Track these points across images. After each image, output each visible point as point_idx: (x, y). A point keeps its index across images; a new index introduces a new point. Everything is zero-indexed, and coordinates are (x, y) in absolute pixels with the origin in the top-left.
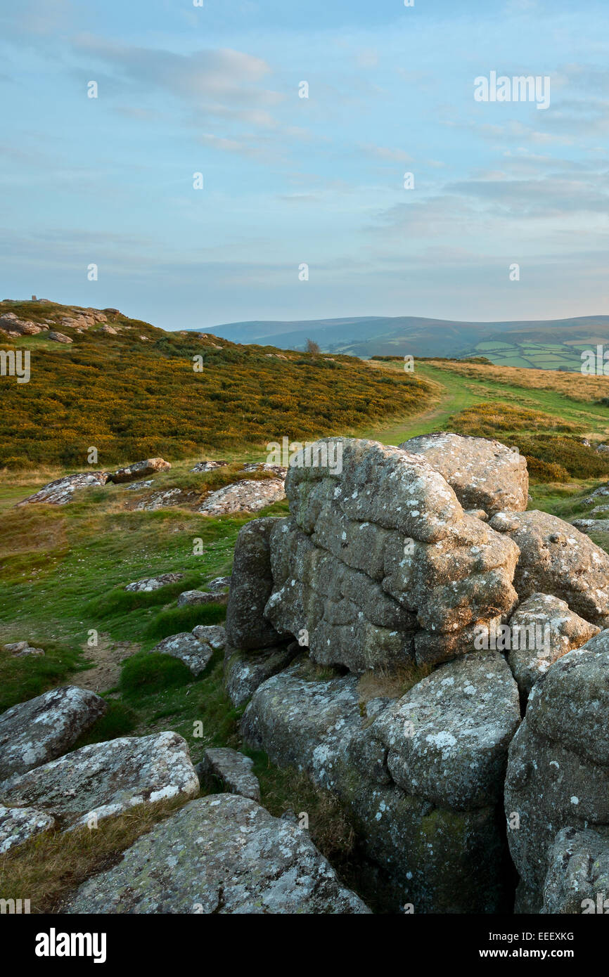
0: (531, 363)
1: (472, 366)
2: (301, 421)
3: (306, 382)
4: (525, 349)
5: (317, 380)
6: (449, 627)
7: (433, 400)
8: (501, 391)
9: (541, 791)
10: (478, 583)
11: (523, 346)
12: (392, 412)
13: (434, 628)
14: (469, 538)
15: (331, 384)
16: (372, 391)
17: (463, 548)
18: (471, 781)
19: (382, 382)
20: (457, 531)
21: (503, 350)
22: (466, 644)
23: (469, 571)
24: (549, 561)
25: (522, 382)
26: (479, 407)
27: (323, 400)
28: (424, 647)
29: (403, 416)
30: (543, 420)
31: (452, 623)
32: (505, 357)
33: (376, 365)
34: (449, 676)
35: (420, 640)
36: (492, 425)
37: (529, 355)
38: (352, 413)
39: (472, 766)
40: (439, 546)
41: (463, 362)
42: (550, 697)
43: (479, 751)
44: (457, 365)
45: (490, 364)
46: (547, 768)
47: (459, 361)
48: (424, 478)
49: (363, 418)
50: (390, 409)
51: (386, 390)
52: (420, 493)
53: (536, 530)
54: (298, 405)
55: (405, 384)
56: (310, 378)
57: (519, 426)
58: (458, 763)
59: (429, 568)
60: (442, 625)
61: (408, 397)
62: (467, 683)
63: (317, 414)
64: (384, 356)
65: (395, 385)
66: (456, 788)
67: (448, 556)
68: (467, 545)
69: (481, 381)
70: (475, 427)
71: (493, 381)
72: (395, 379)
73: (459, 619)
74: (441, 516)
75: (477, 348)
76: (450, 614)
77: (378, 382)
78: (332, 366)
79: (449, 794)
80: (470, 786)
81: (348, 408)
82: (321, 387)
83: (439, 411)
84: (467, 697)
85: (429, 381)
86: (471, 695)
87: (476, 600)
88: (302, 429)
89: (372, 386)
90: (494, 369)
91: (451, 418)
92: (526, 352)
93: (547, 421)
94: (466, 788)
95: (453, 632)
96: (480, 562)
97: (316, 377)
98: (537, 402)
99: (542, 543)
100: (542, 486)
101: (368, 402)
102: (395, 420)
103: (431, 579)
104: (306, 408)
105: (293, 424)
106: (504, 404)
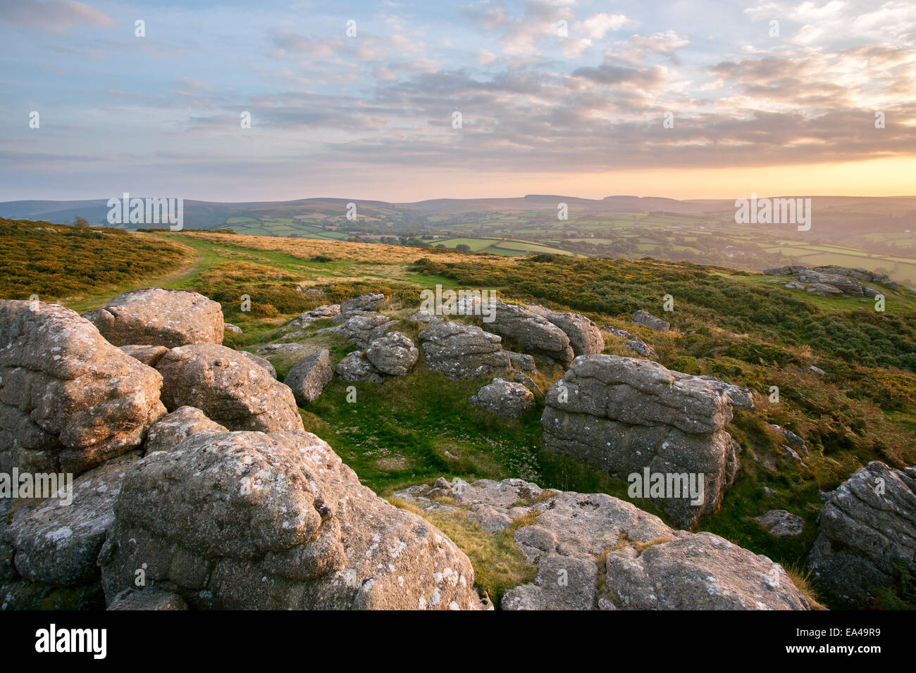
0: (270, 232)
1: (219, 235)
2: (66, 281)
3: (73, 250)
4: (265, 222)
5: (83, 248)
6: (87, 443)
7: (187, 261)
8: (241, 254)
9: (123, 563)
10: (112, 407)
11: (264, 220)
12: (151, 271)
13: (73, 445)
14: (107, 372)
15: (97, 251)
16: (134, 255)
17: (102, 381)
18: (80, 563)
19: (143, 248)
20: (95, 368)
21: (248, 223)
22: (106, 453)
23: (106, 398)
24: (213, 380)
25: (257, 246)
26: (223, 265)
27: (88, 264)
28: (66, 460)
29: (160, 274)
30: (272, 273)
31: (90, 439)
32: (250, 228)
33: (140, 235)
34: (88, 480)
35: (63, 455)
36: (232, 278)
37: (268, 226)
38: (114, 273)
39: (81, 551)
40: (77, 381)
41: (213, 232)
42: (125, 492)
43: (88, 538)
44: (207, 234)
45: (234, 233)
46: (127, 545)
47: (209, 232)
48: (70, 329)
49: (125, 277)
50: (148, 269)
51: (146, 254)
52: (64, 340)
53: (204, 358)
54: (65, 268)
55: (163, 250)
56: (77, 247)
57: (252, 278)
58: (69, 550)
59: (67, 399)
60: (79, 441)
61: (165, 259)
62: (102, 483)
63: (83, 275)
64: (148, 229)
65: (155, 251)
66: (67, 570)
67: (86, 388)
68: (106, 378)
69: (226, 246)
70: (219, 280)
71: (235, 246)
72: (155, 246)
73: (95, 435)
74: (81, 358)
75: (228, 222)
76: (86, 433)
77: (140, 248)
78: (98, 237)
79: (61, 577)
80: (79, 566)
81: (111, 269)
82: (87, 253)
83: (192, 269)
84: (98, 494)
85: (183, 247)
86: (102, 493)
87: (110, 420)
88: (67, 287)
89: (134, 252)
90: (237, 237)
91: (200, 274)
92: (266, 224)
93: (275, 273)
94: (76, 569)
95: (93, 446)
96: (115, 390)
97: (83, 245)
98: (269, 260)
99: (208, 367)
100: (255, 321)
101: (129, 264)
102: (154, 277)
103: (69, 407)
104: (72, 271)
105: (58, 285)
106: (243, 262)
